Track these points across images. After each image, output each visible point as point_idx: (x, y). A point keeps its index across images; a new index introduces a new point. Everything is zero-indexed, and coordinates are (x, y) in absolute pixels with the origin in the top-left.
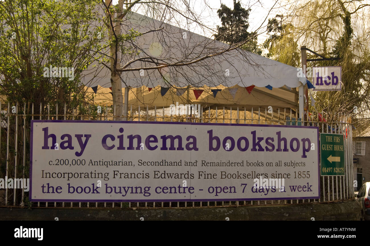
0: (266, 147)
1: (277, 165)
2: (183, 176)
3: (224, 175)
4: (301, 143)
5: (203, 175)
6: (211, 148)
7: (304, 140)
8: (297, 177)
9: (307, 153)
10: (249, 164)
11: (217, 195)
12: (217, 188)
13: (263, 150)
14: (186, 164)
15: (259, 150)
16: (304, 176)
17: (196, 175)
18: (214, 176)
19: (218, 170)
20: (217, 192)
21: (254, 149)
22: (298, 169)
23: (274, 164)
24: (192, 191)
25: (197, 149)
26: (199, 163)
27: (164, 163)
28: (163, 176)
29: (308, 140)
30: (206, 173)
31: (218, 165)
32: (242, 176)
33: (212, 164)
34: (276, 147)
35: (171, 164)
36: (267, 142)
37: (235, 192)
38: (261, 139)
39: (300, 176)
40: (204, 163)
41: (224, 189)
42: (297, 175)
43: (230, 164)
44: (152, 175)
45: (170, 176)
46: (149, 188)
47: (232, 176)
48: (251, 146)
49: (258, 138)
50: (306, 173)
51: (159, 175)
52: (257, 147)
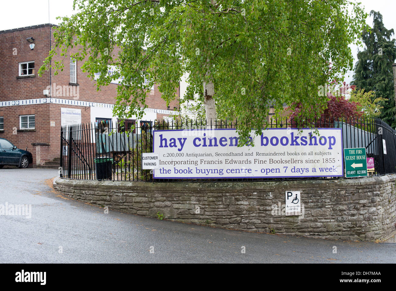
0: (301, 143)
1: (309, 154)
2: (244, 162)
3: (272, 161)
4: (328, 140)
5: (257, 161)
6: (262, 144)
7: (330, 138)
8: (325, 162)
9: (332, 146)
10: (289, 154)
11: (267, 174)
12: (267, 169)
13: (299, 145)
14: (246, 155)
15: (296, 145)
16: (330, 161)
17: (253, 162)
18: (264, 162)
19: (267, 158)
20: (267, 172)
21: (292, 144)
22: (325, 157)
23: (307, 154)
24: (250, 172)
25: (253, 146)
26: (255, 154)
27: (231, 154)
28: (231, 162)
29: (333, 137)
30: (259, 160)
31: (267, 155)
32: (284, 162)
33: (264, 154)
34: (309, 142)
35: (236, 155)
36: (302, 139)
37: (279, 172)
38: (297, 138)
39: (327, 162)
40: (257, 154)
41: (271, 170)
42: (325, 160)
43: (275, 154)
44: (224, 162)
45: (235, 162)
46: (222, 170)
47: (277, 162)
48: (290, 142)
49: (295, 137)
50: (332, 160)
51: (229, 161)
52: (295, 143)
